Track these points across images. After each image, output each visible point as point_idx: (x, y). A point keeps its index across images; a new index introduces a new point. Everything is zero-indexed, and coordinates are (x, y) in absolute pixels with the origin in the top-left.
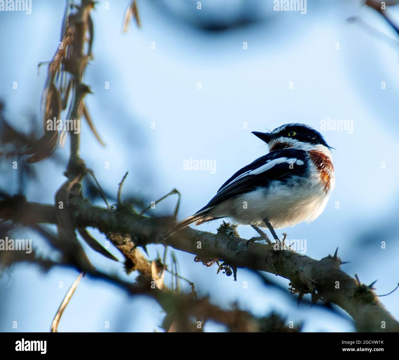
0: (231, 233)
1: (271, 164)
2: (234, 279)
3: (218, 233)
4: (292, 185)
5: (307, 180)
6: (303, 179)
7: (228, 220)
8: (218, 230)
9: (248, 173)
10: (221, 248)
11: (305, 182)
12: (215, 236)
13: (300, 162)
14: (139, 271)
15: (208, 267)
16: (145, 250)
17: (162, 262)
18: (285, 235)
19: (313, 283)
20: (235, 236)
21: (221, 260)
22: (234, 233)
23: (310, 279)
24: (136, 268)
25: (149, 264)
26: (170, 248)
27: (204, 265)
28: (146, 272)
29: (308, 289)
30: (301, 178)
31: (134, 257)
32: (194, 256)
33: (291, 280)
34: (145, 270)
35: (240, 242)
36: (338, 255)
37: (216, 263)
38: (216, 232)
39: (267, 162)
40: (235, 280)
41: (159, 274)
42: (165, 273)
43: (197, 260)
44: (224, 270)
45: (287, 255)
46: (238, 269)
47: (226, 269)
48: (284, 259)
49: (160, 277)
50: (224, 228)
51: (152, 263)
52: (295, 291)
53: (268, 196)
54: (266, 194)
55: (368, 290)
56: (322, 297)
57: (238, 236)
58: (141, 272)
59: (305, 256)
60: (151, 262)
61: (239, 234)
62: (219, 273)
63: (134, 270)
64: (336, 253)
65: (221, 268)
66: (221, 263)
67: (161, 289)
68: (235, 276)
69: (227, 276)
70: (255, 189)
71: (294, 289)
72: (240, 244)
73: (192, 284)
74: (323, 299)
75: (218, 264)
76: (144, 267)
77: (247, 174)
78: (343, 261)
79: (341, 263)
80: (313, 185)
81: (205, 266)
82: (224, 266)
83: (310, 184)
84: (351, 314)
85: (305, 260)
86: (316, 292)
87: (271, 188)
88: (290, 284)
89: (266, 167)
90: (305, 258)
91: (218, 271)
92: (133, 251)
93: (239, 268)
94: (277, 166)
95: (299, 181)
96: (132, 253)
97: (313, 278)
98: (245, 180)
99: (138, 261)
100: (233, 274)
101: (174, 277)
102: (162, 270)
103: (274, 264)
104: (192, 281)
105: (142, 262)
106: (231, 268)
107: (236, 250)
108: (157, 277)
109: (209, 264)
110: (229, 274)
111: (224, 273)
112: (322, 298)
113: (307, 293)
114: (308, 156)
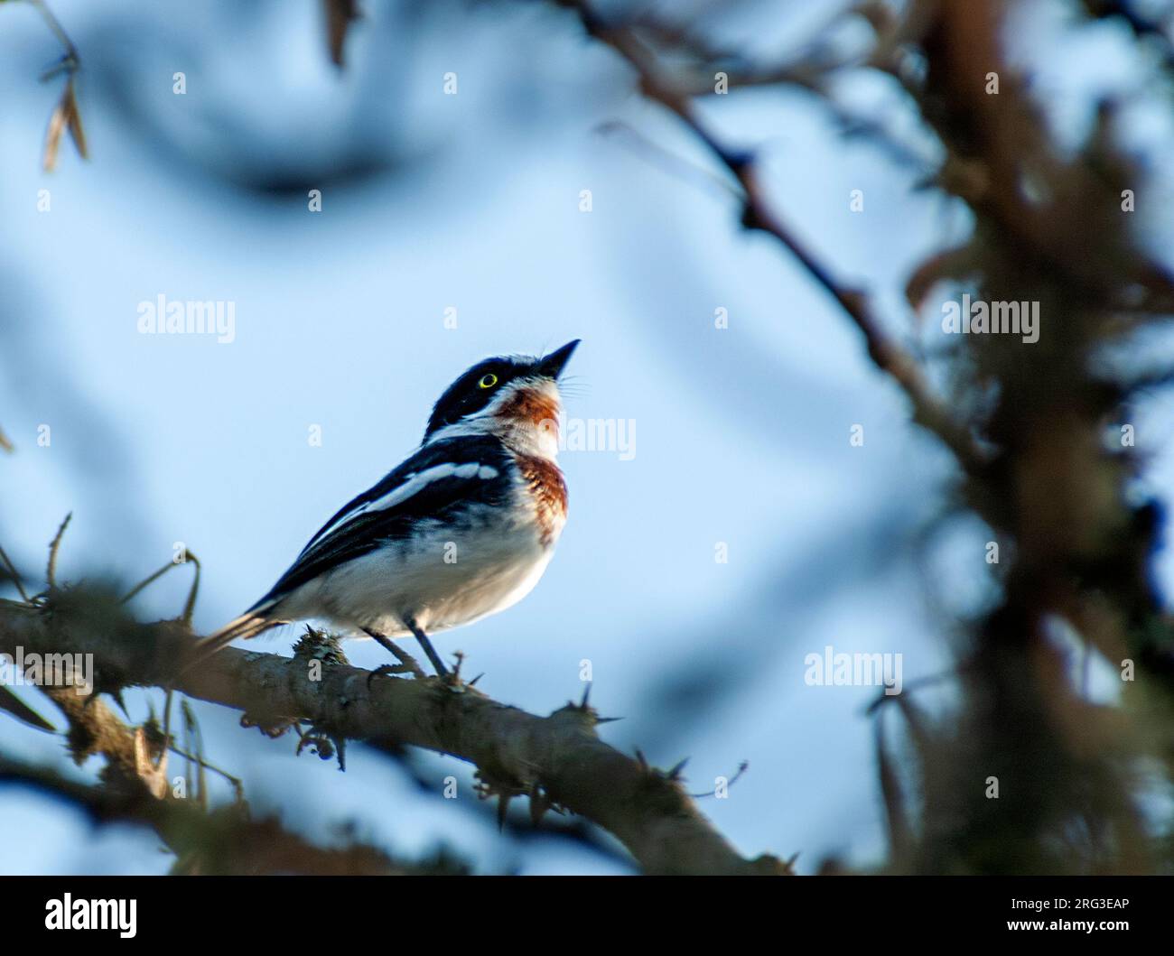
0: (327, 656)
1: (416, 482)
2: (338, 765)
3: (296, 656)
4: (468, 527)
5: (505, 514)
6: (497, 511)
7: (317, 624)
8: (295, 648)
9: (364, 508)
10: (305, 692)
11: (499, 518)
12: (289, 662)
13: (488, 472)
14: (107, 754)
15: (275, 740)
16: (119, 701)
17: (161, 730)
18: (459, 656)
19: (532, 772)
20: (337, 663)
21: (306, 723)
22: (335, 656)
23: (524, 761)
24: (98, 746)
25: (129, 735)
26: (177, 696)
27: (263, 734)
28: (122, 756)
29: (520, 785)
30: (490, 509)
31: (92, 719)
32: (238, 714)
33: (478, 766)
34: (120, 751)
35: (349, 675)
36: (592, 703)
37: (292, 727)
38: (290, 654)
39: (409, 479)
40: (342, 768)
41: (155, 760)
42: (168, 756)
43: (246, 722)
44: (313, 746)
45: (468, 704)
46: (347, 742)
47: (319, 743)
48: (460, 715)
49: (156, 768)
50: (310, 645)
51: (138, 733)
52: (490, 792)
53: (410, 558)
54: (403, 553)
55: (669, 783)
56: (557, 802)
57: (345, 660)
58: (113, 757)
59: (510, 707)
60: (134, 731)
61: (346, 656)
62: (301, 753)
63: (93, 753)
64: (585, 698)
65: (306, 741)
66: (305, 728)
67: (161, 798)
68: (341, 760)
69: (321, 760)
70: (377, 547)
71: (485, 786)
72: (350, 680)
73: (235, 782)
74: (559, 808)
75: (298, 731)
76: (118, 744)
77: (361, 512)
78: (603, 714)
79: (601, 721)
80: (517, 527)
81: (267, 737)
82: (313, 736)
83: (511, 523)
84: (628, 843)
85: (512, 717)
86: (542, 792)
87: (416, 540)
88: (476, 776)
89: (404, 493)
90: (511, 712)
91: (300, 749)
92: (90, 705)
93: (350, 739)
94: (432, 485)
95: (484, 517)
96: (88, 711)
97: (531, 759)
98: (356, 525)
99: (103, 730)
100: (336, 754)
101: (194, 766)
102: (162, 751)
103: (436, 729)
104: (235, 776)
105: (113, 731)
106: (330, 740)
107: (340, 696)
108: (149, 767)
109: (276, 731)
110: (325, 754)
111: (313, 751)
112: (556, 805)
113: (517, 794)
114: (512, 458)
